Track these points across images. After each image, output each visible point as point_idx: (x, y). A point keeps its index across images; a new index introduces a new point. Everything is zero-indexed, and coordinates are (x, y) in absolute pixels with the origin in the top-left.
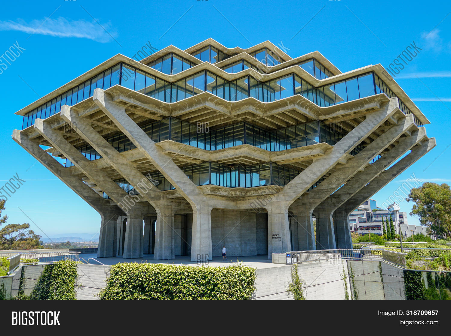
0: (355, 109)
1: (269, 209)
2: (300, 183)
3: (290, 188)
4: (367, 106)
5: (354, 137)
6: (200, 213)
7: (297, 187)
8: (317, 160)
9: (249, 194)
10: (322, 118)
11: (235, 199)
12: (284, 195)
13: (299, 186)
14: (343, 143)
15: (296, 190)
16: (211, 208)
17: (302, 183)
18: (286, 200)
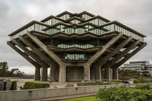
1: (84, 66)
4: (112, 35)
6: (62, 67)
8: (98, 51)
9: (78, 62)
10: (100, 38)
11: (75, 63)
13: (93, 59)
16: (66, 66)
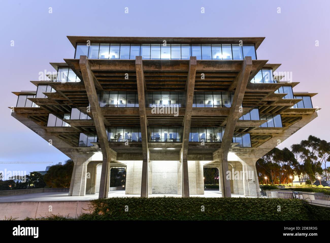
0: (302, 113)
2: (265, 148)
3: (258, 151)
5: (297, 127)
7: (263, 151)
8: (275, 136)
12: (254, 155)
14: (290, 129)
15: (263, 152)
17: (267, 148)
18: (256, 158)
